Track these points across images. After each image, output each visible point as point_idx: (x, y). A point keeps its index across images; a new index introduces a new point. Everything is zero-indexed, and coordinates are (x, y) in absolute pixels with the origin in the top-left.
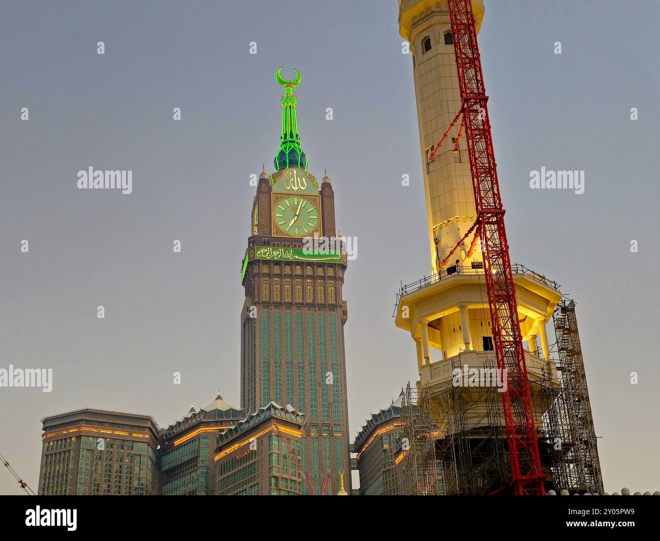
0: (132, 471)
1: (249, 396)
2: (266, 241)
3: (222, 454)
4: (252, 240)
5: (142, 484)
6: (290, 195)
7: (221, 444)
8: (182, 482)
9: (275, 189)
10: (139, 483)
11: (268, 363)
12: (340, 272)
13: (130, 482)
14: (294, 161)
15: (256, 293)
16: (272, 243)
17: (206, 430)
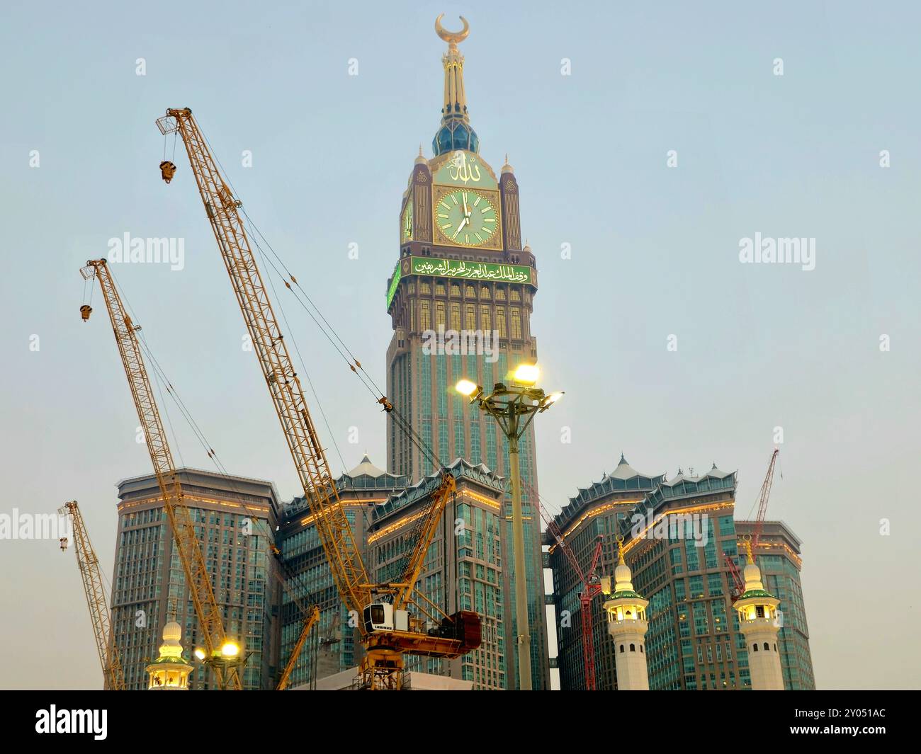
0: (246, 557)
1: (401, 462)
2: (426, 250)
3: (380, 533)
4: (406, 248)
5: (260, 577)
6: (458, 188)
7: (379, 519)
8: (314, 576)
9: (437, 179)
10: (255, 574)
11: (430, 417)
12: (527, 297)
13: (243, 573)
14: (461, 143)
15: (412, 320)
16: (434, 253)
17: (350, 503)
